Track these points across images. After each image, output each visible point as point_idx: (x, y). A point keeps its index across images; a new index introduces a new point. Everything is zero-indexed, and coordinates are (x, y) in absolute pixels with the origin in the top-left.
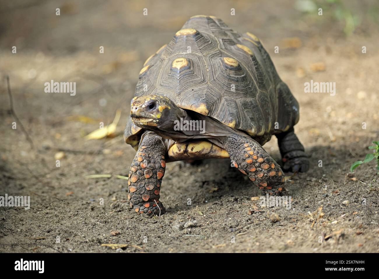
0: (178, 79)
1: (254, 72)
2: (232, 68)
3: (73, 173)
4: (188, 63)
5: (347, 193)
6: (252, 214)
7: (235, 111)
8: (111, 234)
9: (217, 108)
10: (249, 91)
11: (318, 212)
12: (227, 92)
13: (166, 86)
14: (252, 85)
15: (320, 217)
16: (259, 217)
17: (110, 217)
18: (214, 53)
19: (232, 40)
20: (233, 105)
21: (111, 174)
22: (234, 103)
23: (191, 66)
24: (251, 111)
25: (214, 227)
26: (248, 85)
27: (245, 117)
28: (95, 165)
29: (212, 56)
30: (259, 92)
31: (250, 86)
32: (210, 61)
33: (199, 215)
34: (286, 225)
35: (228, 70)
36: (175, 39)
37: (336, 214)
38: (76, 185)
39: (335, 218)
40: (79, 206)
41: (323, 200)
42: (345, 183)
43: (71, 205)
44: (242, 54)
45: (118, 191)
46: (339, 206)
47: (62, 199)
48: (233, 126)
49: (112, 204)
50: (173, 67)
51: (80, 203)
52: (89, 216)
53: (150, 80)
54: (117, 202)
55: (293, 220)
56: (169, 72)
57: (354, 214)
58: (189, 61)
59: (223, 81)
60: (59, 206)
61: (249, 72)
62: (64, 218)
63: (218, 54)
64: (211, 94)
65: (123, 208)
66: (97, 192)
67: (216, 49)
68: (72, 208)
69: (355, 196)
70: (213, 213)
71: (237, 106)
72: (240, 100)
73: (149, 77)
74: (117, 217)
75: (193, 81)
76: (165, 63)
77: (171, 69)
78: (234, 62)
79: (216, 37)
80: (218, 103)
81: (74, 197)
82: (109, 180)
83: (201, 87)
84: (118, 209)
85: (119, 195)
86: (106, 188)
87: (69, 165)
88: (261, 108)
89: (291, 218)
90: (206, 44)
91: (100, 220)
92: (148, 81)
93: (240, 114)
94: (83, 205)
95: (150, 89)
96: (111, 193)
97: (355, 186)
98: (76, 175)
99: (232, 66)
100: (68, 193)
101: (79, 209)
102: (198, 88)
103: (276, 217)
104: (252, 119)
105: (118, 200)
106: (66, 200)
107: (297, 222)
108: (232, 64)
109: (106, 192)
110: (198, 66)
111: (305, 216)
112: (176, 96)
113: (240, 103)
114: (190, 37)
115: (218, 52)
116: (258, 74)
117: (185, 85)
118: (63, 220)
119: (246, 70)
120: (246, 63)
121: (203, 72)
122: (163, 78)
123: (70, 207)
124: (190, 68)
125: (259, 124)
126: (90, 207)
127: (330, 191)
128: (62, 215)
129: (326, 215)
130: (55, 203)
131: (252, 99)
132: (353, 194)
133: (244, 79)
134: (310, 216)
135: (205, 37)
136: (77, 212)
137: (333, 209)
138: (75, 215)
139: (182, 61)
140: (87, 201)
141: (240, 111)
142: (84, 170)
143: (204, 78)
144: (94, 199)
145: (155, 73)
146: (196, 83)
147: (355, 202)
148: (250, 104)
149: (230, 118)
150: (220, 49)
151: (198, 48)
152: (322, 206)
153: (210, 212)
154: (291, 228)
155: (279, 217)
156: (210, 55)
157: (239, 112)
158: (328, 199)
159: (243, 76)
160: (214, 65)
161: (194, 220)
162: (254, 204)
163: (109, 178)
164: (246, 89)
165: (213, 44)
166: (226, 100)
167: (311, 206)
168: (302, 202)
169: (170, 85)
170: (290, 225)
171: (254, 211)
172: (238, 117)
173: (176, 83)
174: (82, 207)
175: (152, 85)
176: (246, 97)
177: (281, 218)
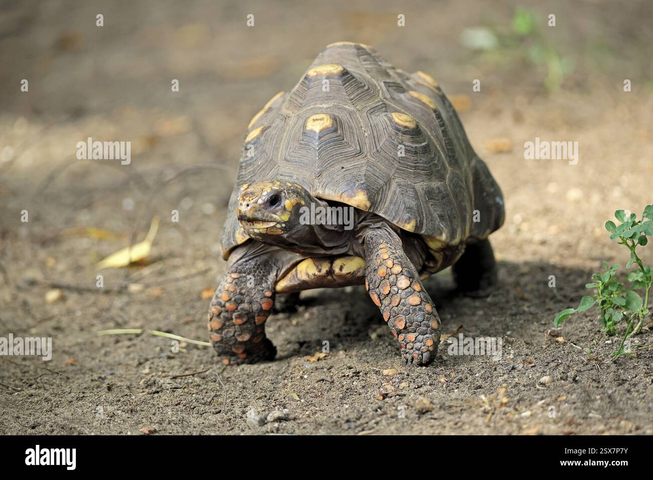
0: (317, 149)
1: (440, 138)
2: (406, 131)
3: (76, 327)
4: (333, 122)
5: (548, 363)
6: (384, 398)
7: (414, 203)
8: (142, 432)
9: (384, 199)
10: (434, 170)
11: (498, 395)
12: (400, 171)
13: (296, 162)
14: (438, 160)
15: (502, 404)
16: (396, 404)
17: (139, 403)
18: (374, 106)
19: (398, 84)
20: (411, 193)
21: (141, 327)
22: (413, 190)
23: (339, 127)
24: (439, 204)
25: (319, 420)
26: (432, 159)
27: (431, 215)
28: (114, 312)
29: (372, 110)
30: (449, 172)
31: (436, 162)
32: (369, 119)
33: (293, 400)
34: (443, 418)
35: (400, 134)
36: (306, 82)
37: (529, 399)
38: (82, 346)
39: (526, 407)
40: (86, 382)
41: (506, 376)
42: (544, 347)
43: (73, 382)
44: (419, 107)
45: (153, 358)
46: (534, 386)
47: (57, 371)
48: (412, 229)
49: (143, 380)
50: (308, 128)
51: (87, 378)
52: (103, 400)
53: (267, 151)
54: (152, 376)
55: (454, 410)
56: (301, 138)
57: (559, 399)
58: (335, 119)
59: (393, 153)
60: (51, 383)
61: (432, 137)
62: (61, 403)
63: (380, 107)
64: (373, 174)
65: (161, 386)
66: (117, 359)
67: (376, 98)
68: (75, 386)
69: (561, 369)
70: (316, 396)
71: (417, 195)
72: (421, 186)
73: (264, 146)
74: (151, 401)
75: (342, 153)
76: (291, 122)
77: (304, 133)
78: (410, 121)
79: (374, 78)
80: (386, 189)
81: (78, 367)
82: (140, 339)
83: (356, 164)
84: (154, 389)
85: (156, 364)
86: (133, 352)
87: (70, 312)
88: (453, 199)
89: (450, 407)
90: (360, 91)
91: (122, 408)
92: (262, 152)
93: (423, 208)
94: (92, 380)
95: (267, 166)
96: (142, 361)
97: (563, 352)
98: (82, 329)
99: (406, 127)
100: (68, 359)
101: (85, 388)
102: (352, 165)
103: (424, 404)
104: (441, 217)
105: (154, 374)
106: (65, 372)
107: (462, 414)
108: (407, 124)
109: (133, 359)
110: (350, 128)
111: (476, 403)
112: (314, 178)
113: (421, 191)
114: (333, 78)
115: (379, 104)
116: (446, 142)
117: (330, 158)
118: (58, 407)
119: (428, 135)
120: (426, 122)
121: (357, 137)
122: (289, 147)
123: (71, 384)
124: (336, 131)
125: (452, 226)
126: (105, 385)
127: (519, 360)
128: (57, 399)
129: (512, 402)
130: (45, 378)
131: (440, 183)
132: (558, 365)
133: (426, 150)
134: (484, 402)
135: (358, 79)
136: (83, 393)
137: (524, 390)
138: (78, 399)
139: (322, 119)
140: (100, 373)
141: (422, 203)
142: (95, 322)
143: (360, 148)
144: (113, 372)
145: (275, 140)
146: (347, 156)
147: (561, 378)
148: (437, 192)
149: (407, 215)
150: (382, 98)
151: (347, 97)
152: (504, 385)
153: (312, 395)
154: (451, 423)
155: (432, 405)
156: (369, 108)
157: (420, 204)
158: (515, 373)
159: (424, 144)
160: (376, 126)
161: (285, 408)
162: (388, 382)
163: (137, 335)
164: (430, 166)
165: (371, 90)
166: (399, 185)
167: (486, 385)
168: (470, 378)
169: (303, 159)
170: (449, 417)
171: (387, 394)
172: (420, 214)
173: (313, 156)
174: (92, 385)
175: (271, 160)
176: (430, 180)
177: (434, 406)
